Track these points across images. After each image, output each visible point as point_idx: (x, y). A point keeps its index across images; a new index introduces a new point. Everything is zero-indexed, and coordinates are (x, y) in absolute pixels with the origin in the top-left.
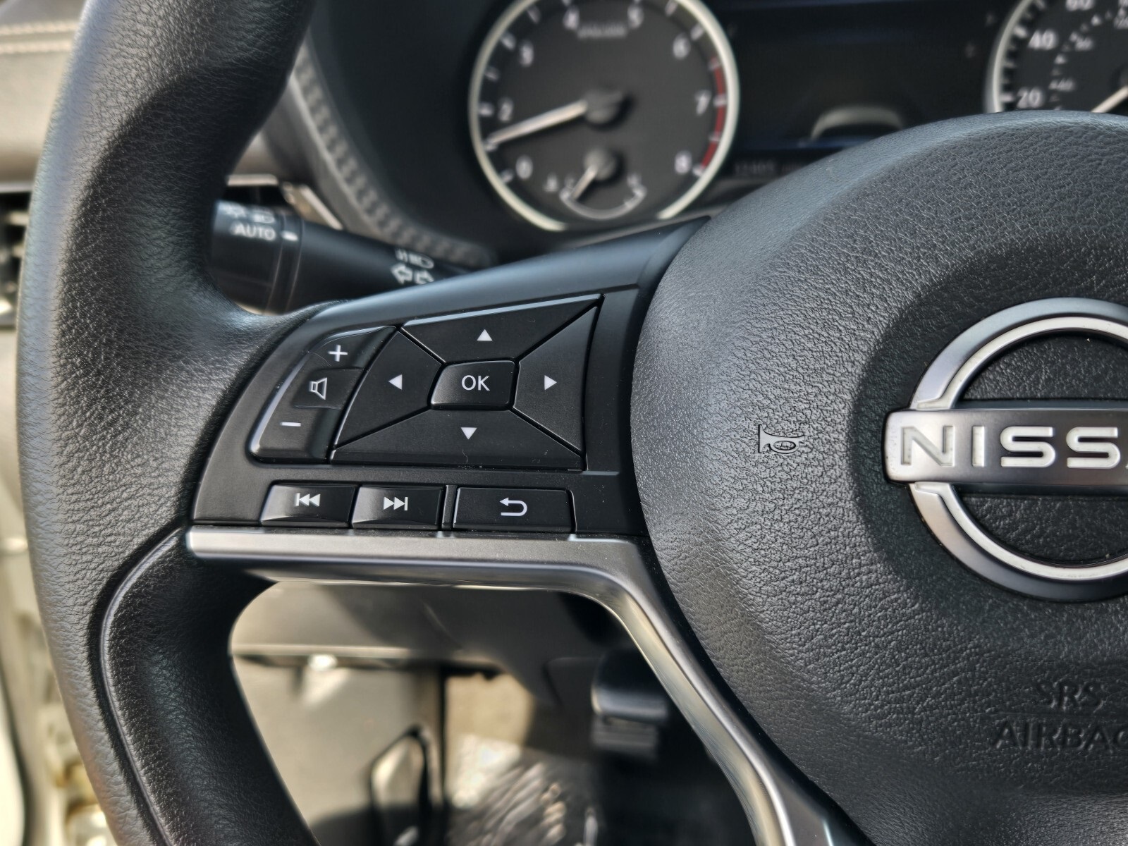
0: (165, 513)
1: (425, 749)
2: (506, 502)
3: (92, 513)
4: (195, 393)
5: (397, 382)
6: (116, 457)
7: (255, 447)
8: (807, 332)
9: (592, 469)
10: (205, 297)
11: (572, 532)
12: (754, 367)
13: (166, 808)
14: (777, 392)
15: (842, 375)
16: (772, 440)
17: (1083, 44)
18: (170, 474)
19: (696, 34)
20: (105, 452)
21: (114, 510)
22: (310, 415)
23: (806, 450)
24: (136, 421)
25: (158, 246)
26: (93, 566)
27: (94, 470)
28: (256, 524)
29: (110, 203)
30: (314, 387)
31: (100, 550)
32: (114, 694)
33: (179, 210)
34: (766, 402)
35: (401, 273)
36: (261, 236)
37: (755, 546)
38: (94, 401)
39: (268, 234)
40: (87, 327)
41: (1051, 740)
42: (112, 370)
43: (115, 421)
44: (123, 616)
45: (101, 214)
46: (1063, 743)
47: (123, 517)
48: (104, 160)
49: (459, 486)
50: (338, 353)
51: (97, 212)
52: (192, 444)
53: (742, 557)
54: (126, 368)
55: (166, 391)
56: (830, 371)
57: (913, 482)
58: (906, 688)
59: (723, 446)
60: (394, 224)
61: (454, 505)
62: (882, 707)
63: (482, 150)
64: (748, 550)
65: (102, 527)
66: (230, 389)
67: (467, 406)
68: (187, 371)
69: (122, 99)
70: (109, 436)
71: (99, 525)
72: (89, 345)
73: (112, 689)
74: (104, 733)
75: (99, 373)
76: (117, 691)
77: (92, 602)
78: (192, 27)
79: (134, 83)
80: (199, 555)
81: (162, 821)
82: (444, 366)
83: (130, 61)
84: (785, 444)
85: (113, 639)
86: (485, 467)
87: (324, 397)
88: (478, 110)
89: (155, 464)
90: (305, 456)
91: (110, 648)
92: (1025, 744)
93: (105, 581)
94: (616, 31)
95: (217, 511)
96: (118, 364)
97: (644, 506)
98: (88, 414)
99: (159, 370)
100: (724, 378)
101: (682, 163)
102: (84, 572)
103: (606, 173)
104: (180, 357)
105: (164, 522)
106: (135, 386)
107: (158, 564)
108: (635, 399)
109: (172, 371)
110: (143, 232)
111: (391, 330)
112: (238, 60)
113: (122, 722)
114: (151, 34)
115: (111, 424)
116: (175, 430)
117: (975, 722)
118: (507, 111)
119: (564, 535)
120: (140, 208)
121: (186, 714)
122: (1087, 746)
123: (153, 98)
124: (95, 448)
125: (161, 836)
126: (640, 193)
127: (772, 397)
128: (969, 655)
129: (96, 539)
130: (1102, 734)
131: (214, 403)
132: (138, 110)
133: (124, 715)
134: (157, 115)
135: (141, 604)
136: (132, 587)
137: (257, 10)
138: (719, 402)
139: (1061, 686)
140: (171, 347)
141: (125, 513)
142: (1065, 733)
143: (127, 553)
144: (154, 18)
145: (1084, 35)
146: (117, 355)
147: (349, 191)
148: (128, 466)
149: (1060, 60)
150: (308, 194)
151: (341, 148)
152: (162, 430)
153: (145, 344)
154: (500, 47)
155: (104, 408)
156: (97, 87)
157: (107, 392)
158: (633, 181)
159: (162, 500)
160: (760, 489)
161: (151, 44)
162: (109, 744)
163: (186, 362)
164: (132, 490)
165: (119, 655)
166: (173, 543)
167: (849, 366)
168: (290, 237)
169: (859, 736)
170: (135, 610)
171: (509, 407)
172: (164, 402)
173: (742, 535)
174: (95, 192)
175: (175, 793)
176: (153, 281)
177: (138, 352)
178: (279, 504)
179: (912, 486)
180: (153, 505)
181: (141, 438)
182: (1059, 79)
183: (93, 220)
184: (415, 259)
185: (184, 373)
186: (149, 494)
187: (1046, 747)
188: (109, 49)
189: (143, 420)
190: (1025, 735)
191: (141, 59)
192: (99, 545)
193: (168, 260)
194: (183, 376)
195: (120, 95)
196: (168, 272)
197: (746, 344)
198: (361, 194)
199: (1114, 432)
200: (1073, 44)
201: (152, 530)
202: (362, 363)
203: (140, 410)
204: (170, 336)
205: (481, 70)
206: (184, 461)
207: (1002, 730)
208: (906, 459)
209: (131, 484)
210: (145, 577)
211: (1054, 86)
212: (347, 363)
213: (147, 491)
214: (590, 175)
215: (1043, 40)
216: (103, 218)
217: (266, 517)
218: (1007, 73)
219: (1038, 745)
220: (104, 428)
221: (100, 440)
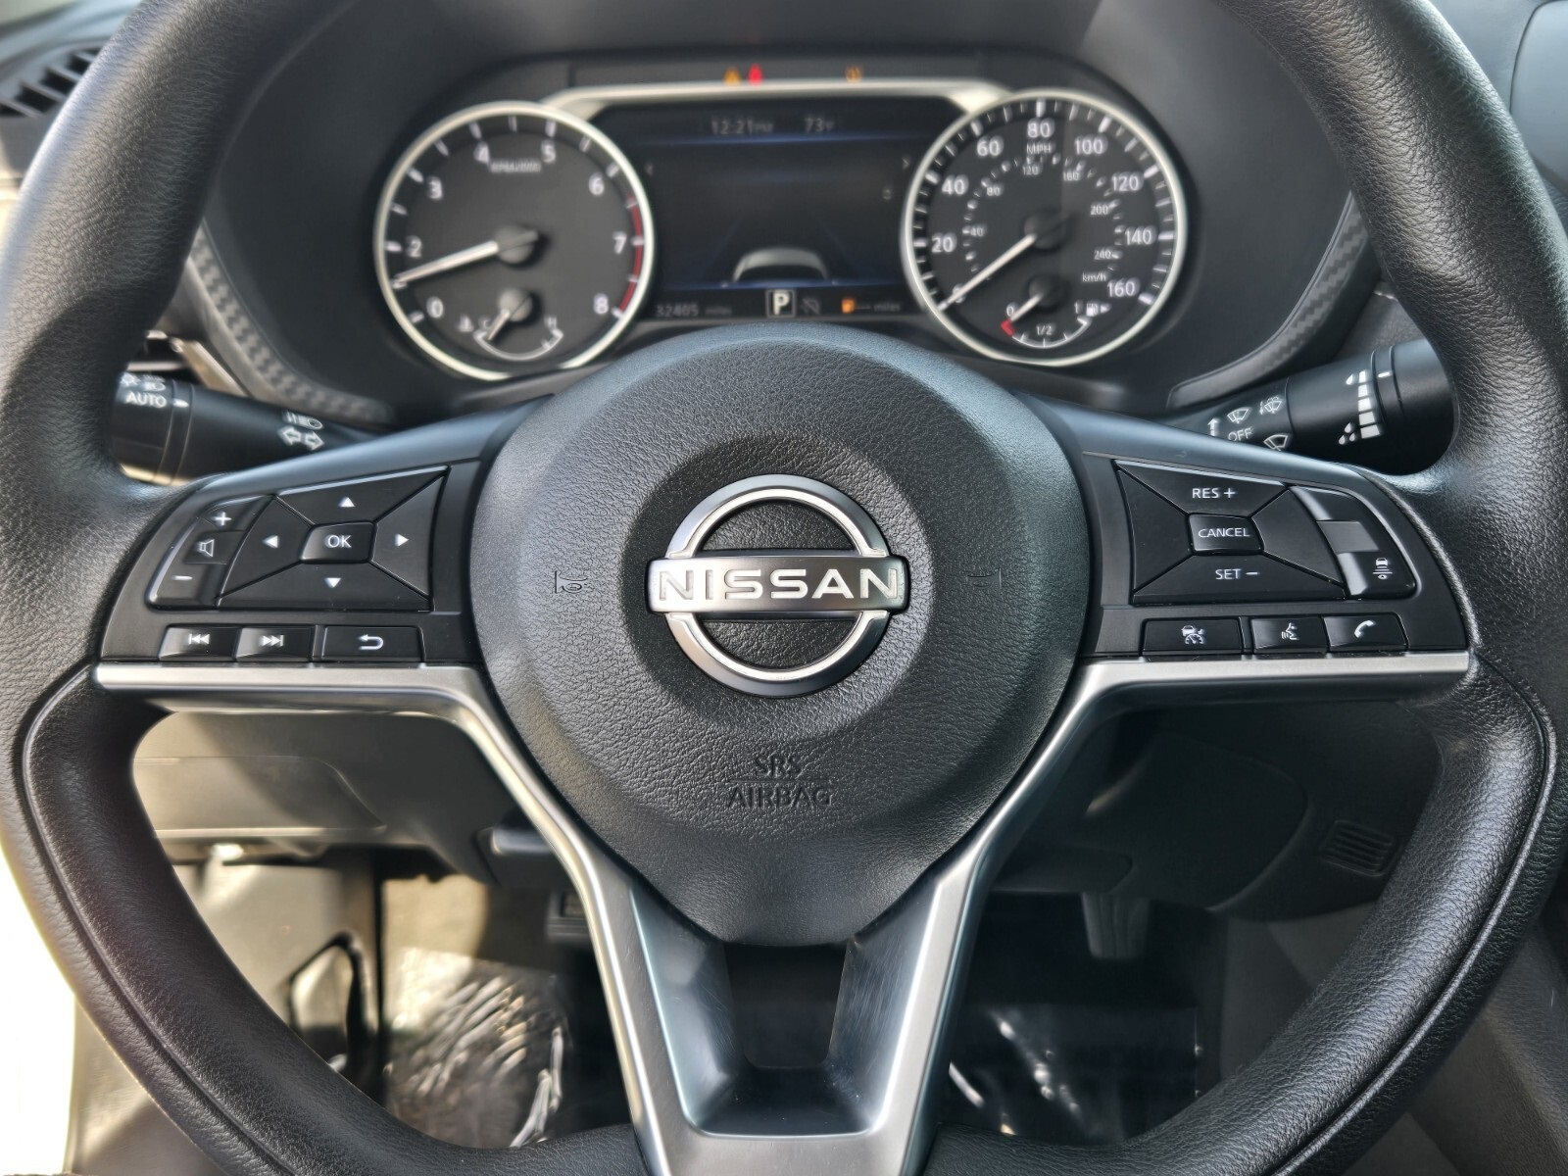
0: (77, 653)
1: (355, 962)
2: (365, 638)
3: (14, 653)
4: (101, 554)
5: (273, 542)
6: (33, 607)
7: (153, 597)
8: (590, 500)
9: (438, 610)
10: (107, 472)
11: (422, 661)
12: (552, 528)
13: (82, 894)
14: (568, 546)
15: (614, 533)
16: (565, 583)
17: (993, 191)
18: (80, 620)
19: (612, 172)
20: (24, 603)
21: (33, 651)
22: (199, 570)
23: (589, 590)
24: (51, 578)
25: (66, 432)
26: (16, 697)
27: (15, 618)
28: (154, 660)
29: (26, 399)
30: (202, 547)
31: (22, 684)
32: (35, 802)
33: (83, 402)
34: (561, 554)
35: (290, 435)
36: (152, 403)
37: (555, 665)
38: (14, 561)
39: (160, 402)
40: (8, 500)
41: (770, 801)
42: (29, 536)
43: (33, 577)
44: (42, 737)
45: (18, 409)
46: (778, 802)
47: (41, 656)
48: (22, 365)
49: (326, 626)
50: (223, 519)
51: (15, 407)
52: (99, 595)
53: (546, 674)
54: (40, 534)
55: (76, 552)
56: (606, 530)
57: (668, 612)
58: (665, 767)
59: (530, 588)
60: (288, 380)
61: (322, 641)
62: (649, 782)
63: (389, 288)
64: (550, 667)
65: (23, 665)
66: (131, 549)
67: (333, 561)
68: (94, 536)
69: (35, 315)
70: (27, 590)
71: (20, 663)
72: (10, 515)
73: (34, 798)
74: (27, 835)
75: (18, 539)
76: (38, 800)
77: (15, 727)
78: (94, 258)
79: (45, 303)
80: (106, 686)
81: (78, 904)
82: (312, 528)
83: (42, 285)
84: (574, 586)
85: (34, 756)
86: (349, 610)
87: (211, 555)
88: (384, 246)
89: (67, 613)
90: (196, 603)
91: (32, 764)
92: (751, 804)
93: (26, 709)
94: (530, 167)
95: (121, 649)
96: (34, 531)
97: (481, 639)
98: (9, 572)
99: (69, 535)
100: (531, 535)
101: (601, 305)
102: (8, 702)
103: (520, 314)
104: (87, 524)
105: (76, 660)
106: (49, 548)
107: (71, 695)
108: (473, 552)
109: (81, 536)
110: (53, 421)
111: (268, 498)
112: (133, 282)
113: (42, 824)
114: (59, 263)
115: (30, 580)
116: (84, 584)
117: (715, 789)
118: (416, 248)
119: (415, 664)
120: (52, 403)
121: (96, 819)
122: (795, 803)
123: (62, 315)
124: (15, 600)
125: (77, 918)
126: (558, 335)
127: (564, 550)
128: (707, 740)
129: (18, 675)
130: (805, 794)
131: (117, 561)
132: (49, 325)
133: (44, 818)
134: (66, 328)
135: (57, 727)
136: (50, 714)
137: (149, 242)
138: (527, 554)
139: (772, 758)
140: (79, 515)
141: (43, 652)
142: (778, 794)
143: (45, 686)
144: (62, 250)
145: (994, 182)
146: (33, 524)
147: (240, 348)
148: (44, 615)
149: (971, 206)
150: (199, 348)
151: (232, 308)
152: (72, 584)
153: (57, 514)
154: (407, 181)
155: (23, 568)
156: (14, 306)
157: (25, 554)
158: (551, 322)
159: (74, 642)
160: (557, 621)
161: (60, 271)
162: (31, 844)
163: (93, 528)
164: (49, 633)
165: (39, 770)
166: (84, 677)
167: (618, 526)
168: (181, 403)
169: (637, 807)
170: (52, 732)
171: (367, 561)
172: (74, 561)
173: (545, 657)
174: (14, 391)
175: (88, 882)
176: (63, 461)
177: (51, 521)
178: (174, 643)
179: (668, 616)
180: (67, 646)
181: (55, 592)
182: (972, 224)
183: (12, 413)
184: (304, 421)
185: (91, 537)
186: (63, 637)
187: (767, 806)
188: (24, 275)
189: (56, 577)
190: (751, 798)
191: (52, 283)
192: (21, 680)
193: (75, 444)
194: (90, 539)
195: (34, 312)
196: (75, 453)
197: (547, 509)
198: (253, 352)
199: (803, 573)
200: (984, 190)
201: (66, 667)
202: (243, 525)
203: (54, 568)
204: (78, 507)
205: (387, 203)
206: (92, 610)
207: (734, 795)
208: (663, 596)
209: (47, 629)
210: (61, 705)
211: (966, 232)
212: (230, 527)
213: (61, 634)
214: (505, 315)
215: (954, 186)
216: (20, 412)
217: (164, 653)
218: (918, 218)
219: (760, 805)
220: (24, 584)
221: (20, 593)
